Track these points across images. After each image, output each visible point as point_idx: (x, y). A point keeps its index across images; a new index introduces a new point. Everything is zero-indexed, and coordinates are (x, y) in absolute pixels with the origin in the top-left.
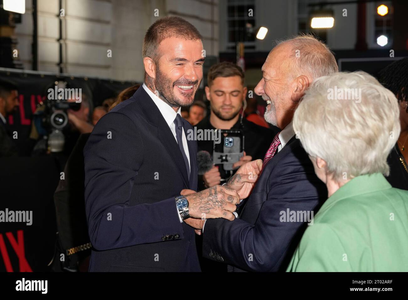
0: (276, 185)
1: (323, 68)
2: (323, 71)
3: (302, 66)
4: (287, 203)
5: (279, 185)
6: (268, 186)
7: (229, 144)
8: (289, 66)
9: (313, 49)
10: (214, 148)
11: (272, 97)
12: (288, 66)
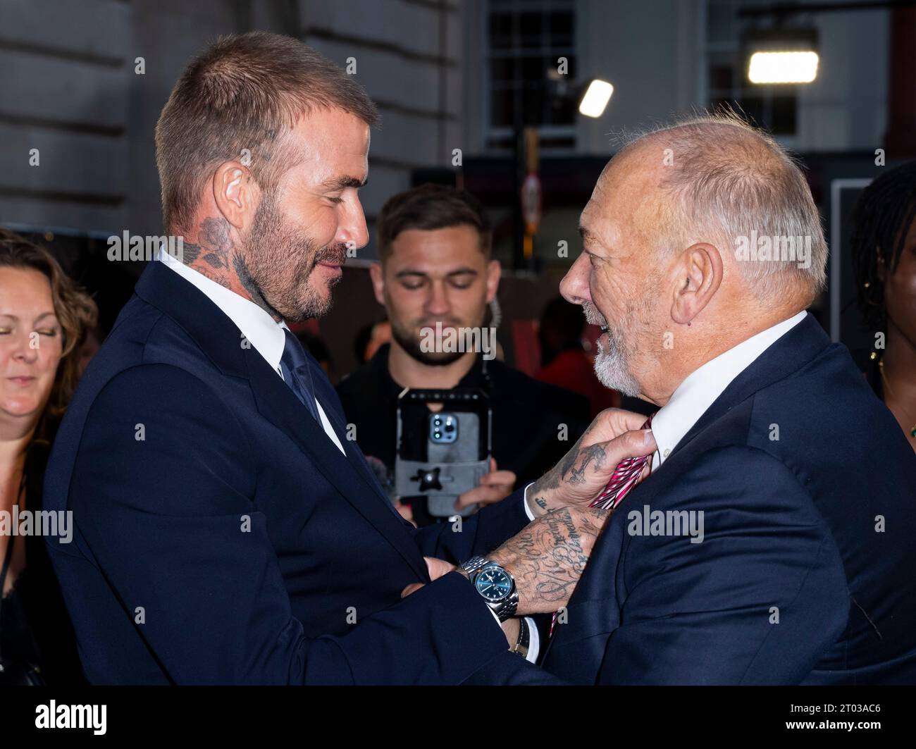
0: (647, 575)
1: (764, 217)
2: (765, 225)
3: (698, 212)
4: (685, 628)
5: (657, 574)
6: (621, 580)
7: (446, 434)
8: (659, 215)
9: (732, 157)
10: (398, 447)
11: (615, 317)
12: (656, 212)
